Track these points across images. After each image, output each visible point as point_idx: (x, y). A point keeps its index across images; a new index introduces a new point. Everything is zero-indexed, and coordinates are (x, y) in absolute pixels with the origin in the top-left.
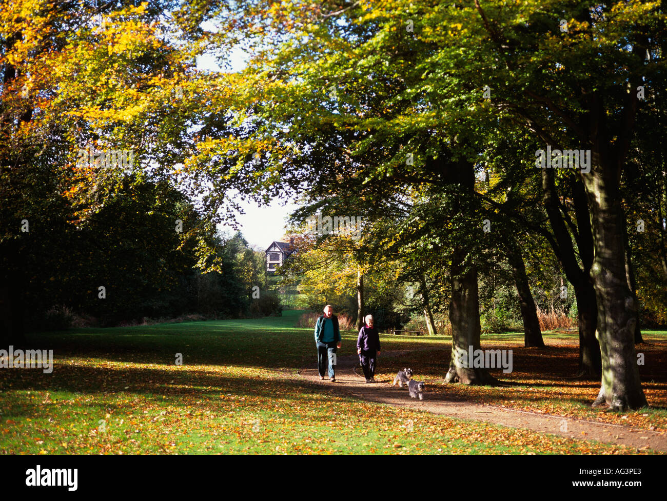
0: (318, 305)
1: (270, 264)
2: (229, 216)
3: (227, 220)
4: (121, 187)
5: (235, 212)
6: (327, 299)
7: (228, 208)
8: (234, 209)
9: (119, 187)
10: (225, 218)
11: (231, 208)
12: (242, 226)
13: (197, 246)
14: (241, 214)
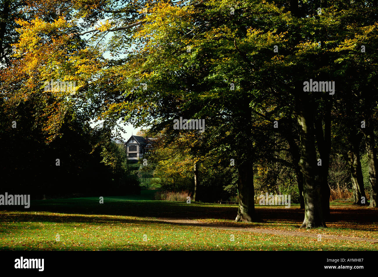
0: (168, 185)
1: (129, 154)
2: (118, 134)
3: (116, 136)
4: (63, 122)
5: (121, 132)
6: (174, 181)
7: (117, 130)
8: (120, 130)
9: (62, 123)
10: (116, 135)
11: (118, 130)
12: (125, 139)
13: (102, 151)
14: (124, 133)
